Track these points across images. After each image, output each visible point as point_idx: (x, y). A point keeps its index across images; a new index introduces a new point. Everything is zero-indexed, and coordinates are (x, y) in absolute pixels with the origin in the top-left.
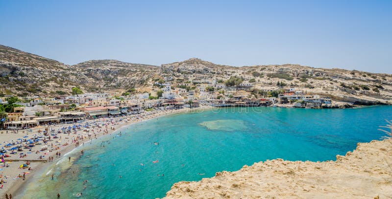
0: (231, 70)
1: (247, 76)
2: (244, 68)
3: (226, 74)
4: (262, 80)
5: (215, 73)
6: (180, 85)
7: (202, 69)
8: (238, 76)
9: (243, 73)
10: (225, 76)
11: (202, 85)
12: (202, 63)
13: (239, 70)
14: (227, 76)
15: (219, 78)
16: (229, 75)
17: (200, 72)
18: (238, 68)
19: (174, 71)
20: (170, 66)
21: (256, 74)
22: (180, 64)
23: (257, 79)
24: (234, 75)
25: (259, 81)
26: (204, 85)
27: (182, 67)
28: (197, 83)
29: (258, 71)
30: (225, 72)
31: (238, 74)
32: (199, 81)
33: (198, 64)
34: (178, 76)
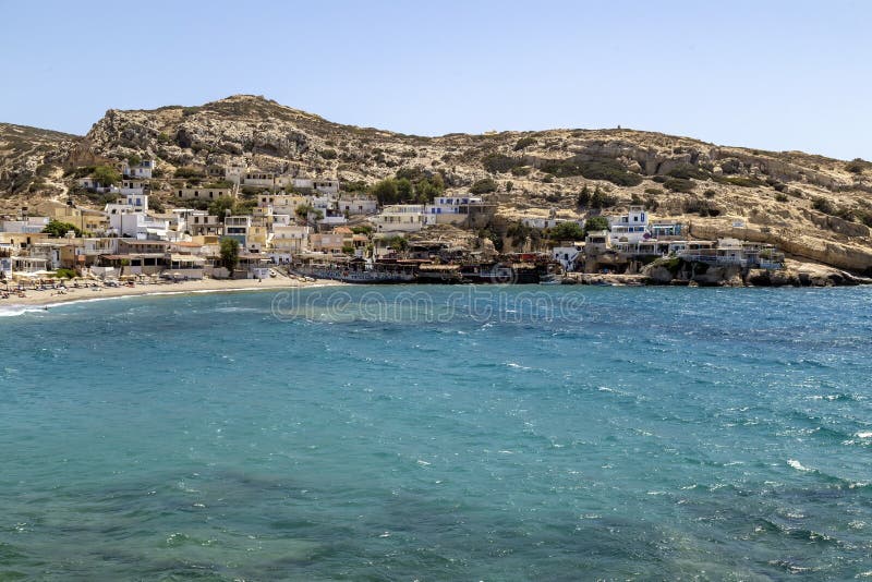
0: (400, 147)
1: (462, 171)
2: (450, 140)
3: (379, 160)
4: (523, 184)
5: (331, 156)
6: (188, 193)
7: (284, 136)
8: (429, 167)
9: (446, 158)
10: (375, 167)
11: (280, 199)
12: (282, 113)
13: (429, 148)
14: (386, 169)
15: (352, 177)
16: (390, 165)
17: (272, 149)
18: (426, 141)
19: (161, 140)
20: (144, 117)
21: (496, 164)
22: (188, 112)
23: (503, 179)
24: (412, 164)
25: (509, 186)
26: (291, 198)
27: (196, 124)
28: (260, 191)
29: (506, 150)
30: (375, 152)
31: (427, 161)
32: (269, 183)
33: (264, 116)
34: (176, 162)
